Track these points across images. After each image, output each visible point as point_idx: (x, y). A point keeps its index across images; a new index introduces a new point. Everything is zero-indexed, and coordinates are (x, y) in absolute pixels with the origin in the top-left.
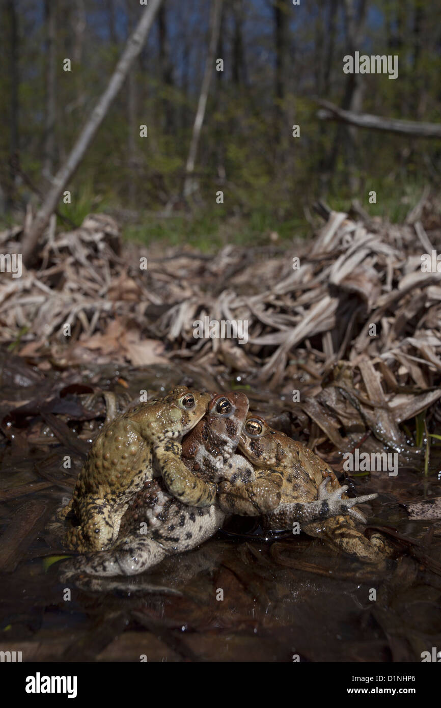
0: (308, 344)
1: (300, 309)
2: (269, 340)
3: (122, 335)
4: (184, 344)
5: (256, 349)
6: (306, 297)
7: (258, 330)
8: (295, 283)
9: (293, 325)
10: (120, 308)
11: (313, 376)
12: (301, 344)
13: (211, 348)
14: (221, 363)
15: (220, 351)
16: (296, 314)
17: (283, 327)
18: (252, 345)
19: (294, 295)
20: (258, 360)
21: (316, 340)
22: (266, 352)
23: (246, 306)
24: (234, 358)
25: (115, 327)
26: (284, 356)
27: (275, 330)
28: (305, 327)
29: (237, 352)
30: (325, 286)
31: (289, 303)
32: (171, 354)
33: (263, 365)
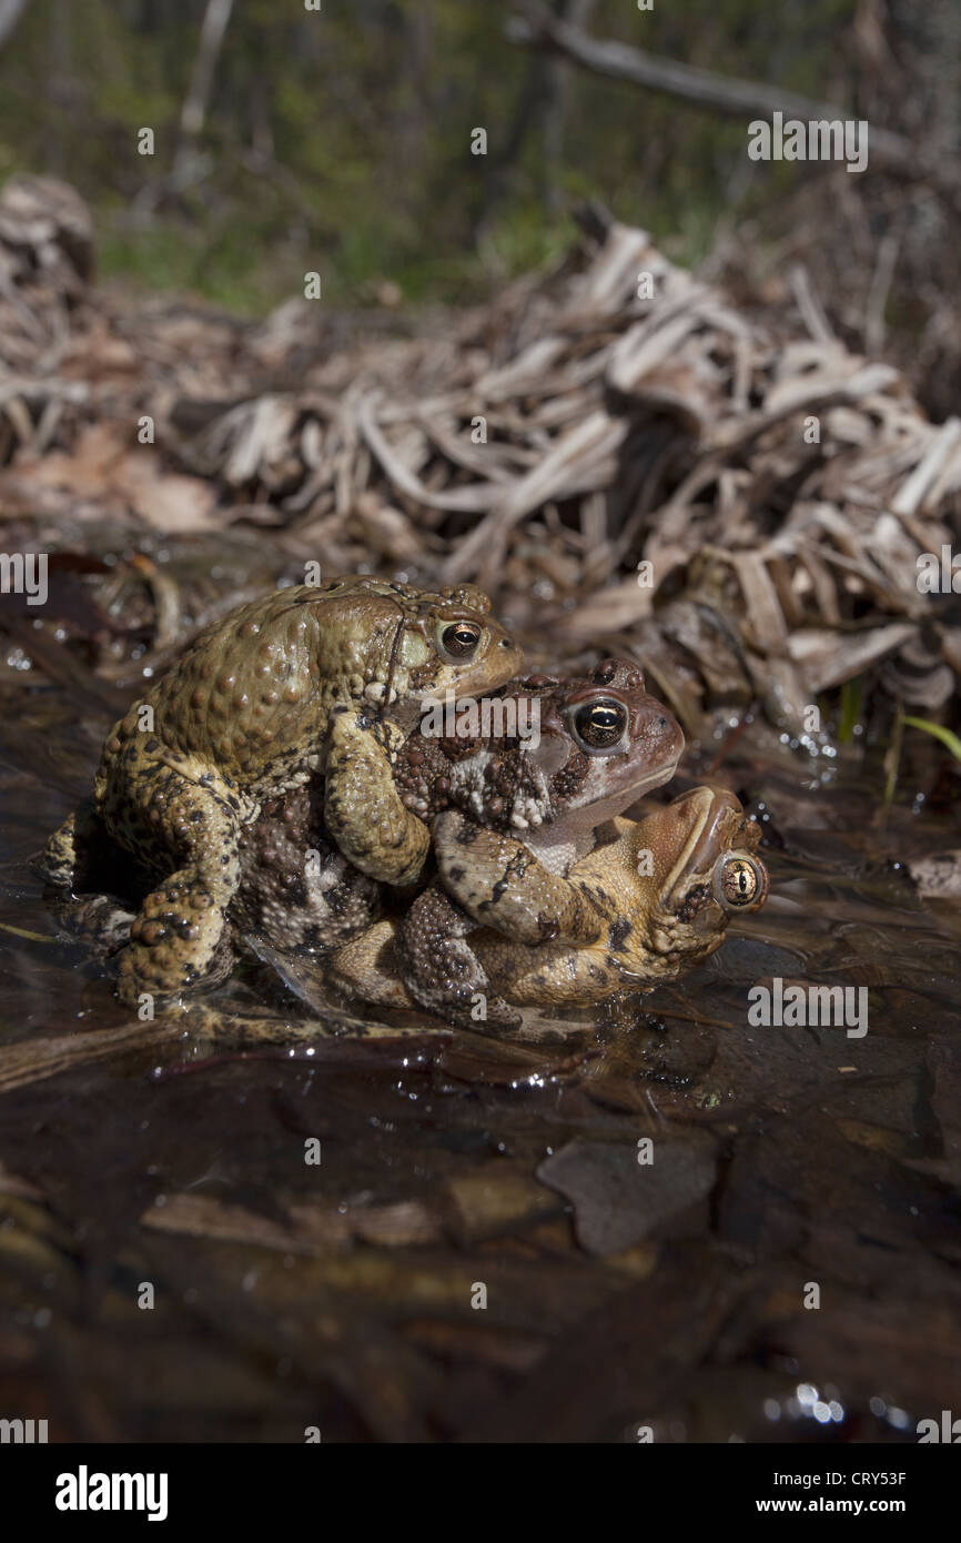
0: (552, 515)
1: (539, 437)
2: (465, 499)
3: (116, 462)
4: (262, 495)
5: (432, 518)
6: (550, 412)
7: (439, 476)
8: (526, 378)
9: (520, 470)
10: (111, 400)
11: (559, 587)
12: (537, 515)
13: (332, 509)
14: (355, 541)
15: (355, 515)
16: (527, 446)
17: (498, 474)
18: (424, 507)
19: (525, 406)
20: (436, 541)
21: (568, 509)
22: (455, 525)
23: (415, 422)
24: (386, 533)
25: (97, 443)
26: (500, 538)
27: (478, 479)
28: (548, 476)
29: (392, 519)
30: (595, 392)
31: (513, 420)
32: (231, 513)
33: (446, 553)
